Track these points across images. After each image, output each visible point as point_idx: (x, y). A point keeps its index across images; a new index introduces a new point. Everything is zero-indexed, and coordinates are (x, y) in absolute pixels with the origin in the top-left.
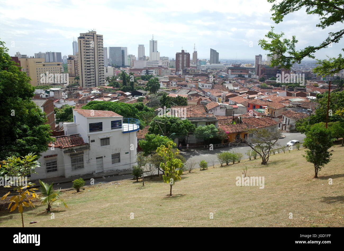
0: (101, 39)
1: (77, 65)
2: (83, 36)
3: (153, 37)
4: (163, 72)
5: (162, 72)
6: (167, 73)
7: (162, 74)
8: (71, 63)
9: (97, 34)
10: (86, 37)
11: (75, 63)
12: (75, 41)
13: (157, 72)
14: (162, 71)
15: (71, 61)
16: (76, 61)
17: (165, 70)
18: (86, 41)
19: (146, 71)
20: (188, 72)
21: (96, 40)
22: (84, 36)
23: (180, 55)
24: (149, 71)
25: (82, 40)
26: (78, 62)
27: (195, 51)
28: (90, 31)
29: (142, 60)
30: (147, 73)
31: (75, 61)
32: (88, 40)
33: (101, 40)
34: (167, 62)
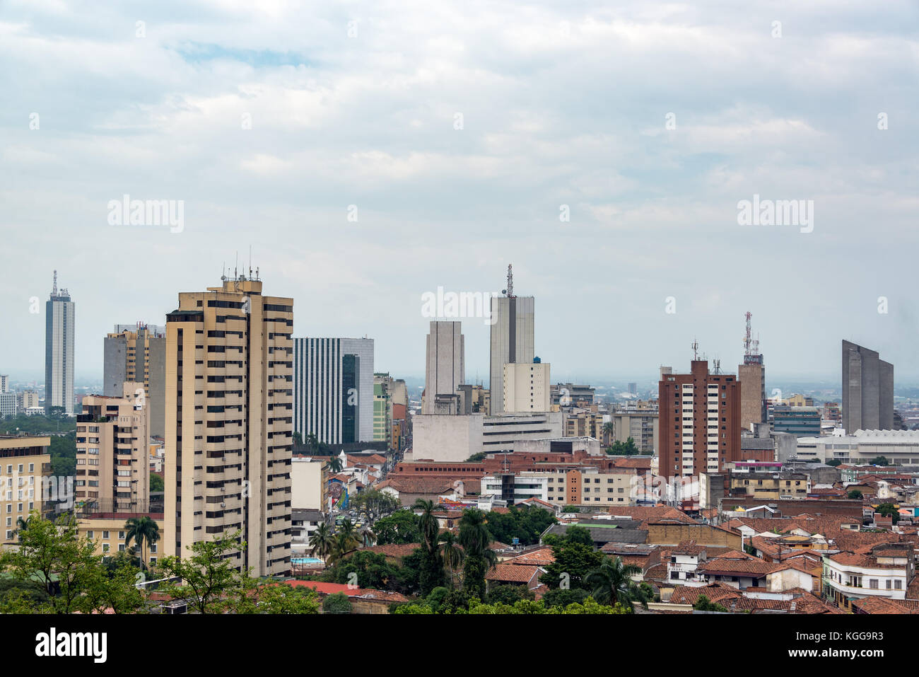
0: (283, 320)
1: (128, 452)
2: (192, 307)
3: (510, 277)
4: (592, 485)
5: (584, 485)
6: (615, 490)
7: (587, 499)
8: (97, 439)
9: (263, 294)
10: (211, 313)
11: (116, 440)
12: (59, 293)
13: (556, 485)
14: (587, 481)
15: (96, 430)
16: (123, 430)
17: (604, 478)
18: (211, 334)
19: (500, 482)
20: (742, 491)
21: (260, 323)
22: (200, 309)
23: (685, 391)
24: (518, 480)
25: (189, 327)
26: (136, 433)
27: (753, 353)
28: (231, 276)
29: (453, 408)
30: (505, 492)
31: (116, 429)
32: (221, 327)
33: (281, 327)
34: (588, 420)
